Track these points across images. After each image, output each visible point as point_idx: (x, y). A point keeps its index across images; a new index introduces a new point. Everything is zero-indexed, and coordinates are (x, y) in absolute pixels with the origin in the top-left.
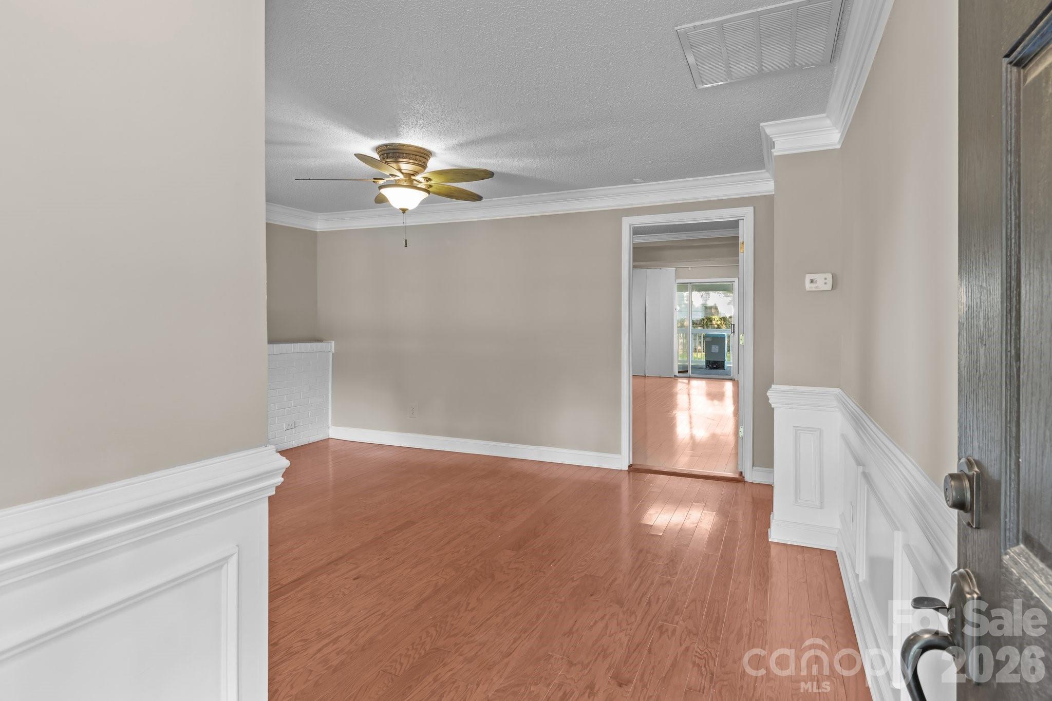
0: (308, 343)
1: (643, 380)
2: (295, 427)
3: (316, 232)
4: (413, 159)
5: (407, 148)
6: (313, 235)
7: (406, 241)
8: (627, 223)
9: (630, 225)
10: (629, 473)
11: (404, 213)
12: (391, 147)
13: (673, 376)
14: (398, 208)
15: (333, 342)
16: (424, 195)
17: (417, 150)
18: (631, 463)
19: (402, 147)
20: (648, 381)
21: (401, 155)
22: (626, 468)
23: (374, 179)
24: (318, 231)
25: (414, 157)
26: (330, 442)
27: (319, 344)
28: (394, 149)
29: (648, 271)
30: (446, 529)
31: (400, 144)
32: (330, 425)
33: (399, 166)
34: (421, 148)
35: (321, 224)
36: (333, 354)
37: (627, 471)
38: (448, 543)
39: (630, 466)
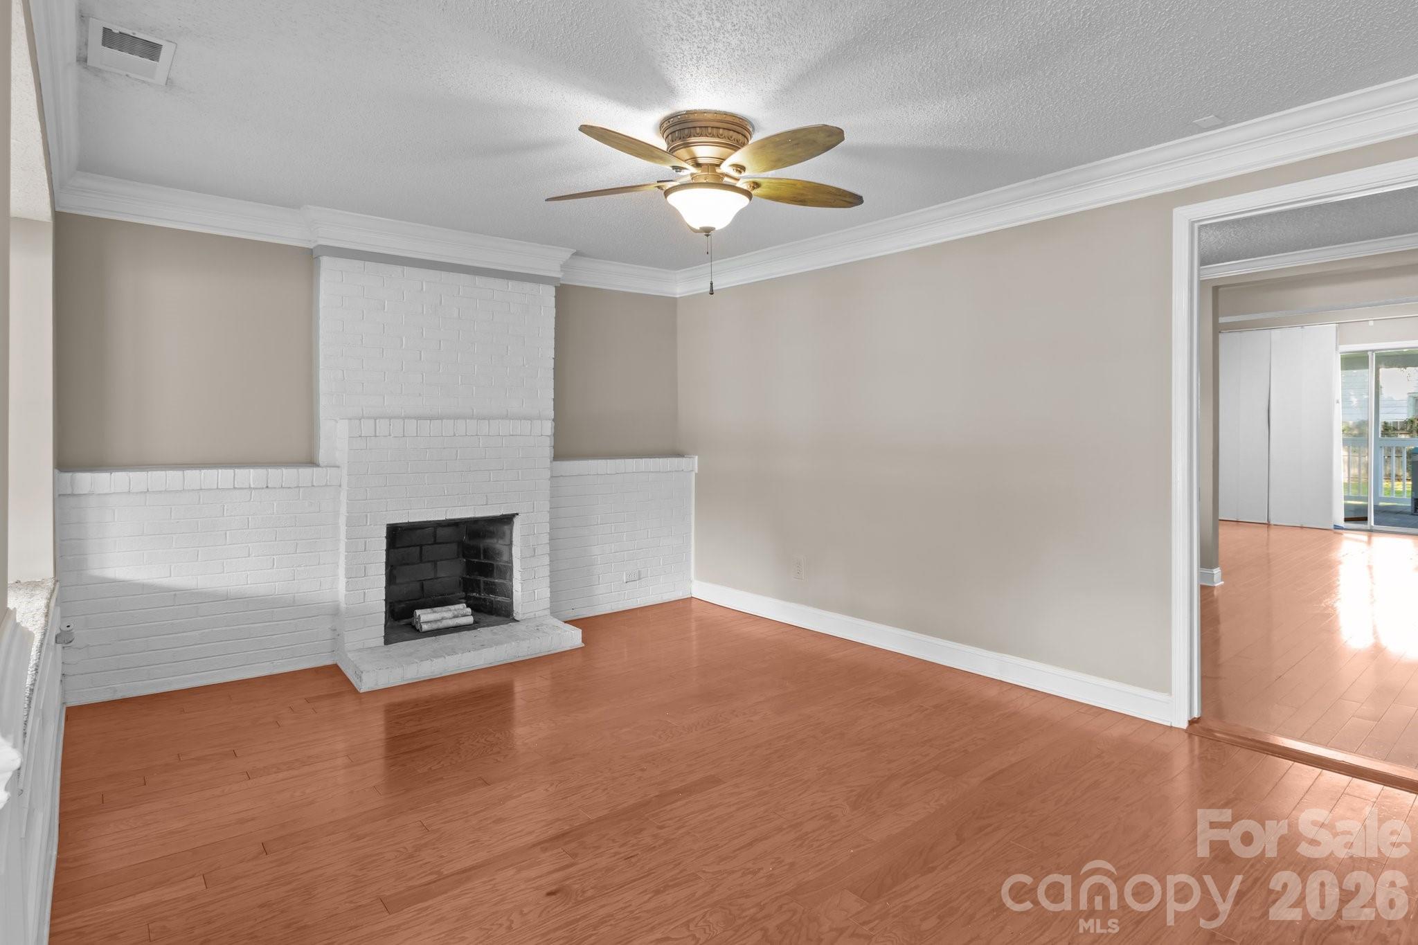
0: (657, 459)
1: (1263, 531)
2: (640, 579)
3: (675, 299)
4: (713, 136)
5: (701, 117)
6: (671, 303)
7: (712, 284)
8: (1183, 217)
9: (1192, 223)
10: (1190, 735)
11: (707, 236)
12: (676, 120)
13: (1332, 527)
14: (697, 226)
15: (697, 457)
16: (743, 201)
17: (719, 117)
18: (1196, 714)
19: (692, 117)
20: (1274, 533)
21: (692, 130)
22: (1184, 725)
23: (658, 182)
24: (678, 296)
25: (715, 131)
26: (694, 603)
27: (676, 460)
28: (680, 123)
29: (1276, 334)
30: (762, 809)
31: (688, 113)
32: (693, 576)
33: (691, 153)
34: (726, 114)
35: (680, 286)
36: (696, 474)
37: (1186, 731)
38: (751, 844)
39: (1192, 722)
